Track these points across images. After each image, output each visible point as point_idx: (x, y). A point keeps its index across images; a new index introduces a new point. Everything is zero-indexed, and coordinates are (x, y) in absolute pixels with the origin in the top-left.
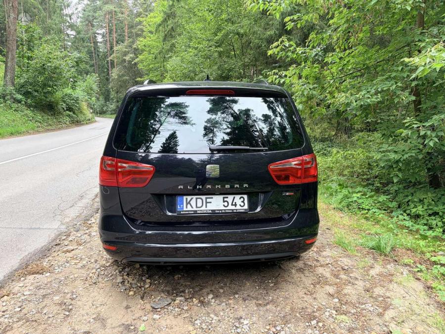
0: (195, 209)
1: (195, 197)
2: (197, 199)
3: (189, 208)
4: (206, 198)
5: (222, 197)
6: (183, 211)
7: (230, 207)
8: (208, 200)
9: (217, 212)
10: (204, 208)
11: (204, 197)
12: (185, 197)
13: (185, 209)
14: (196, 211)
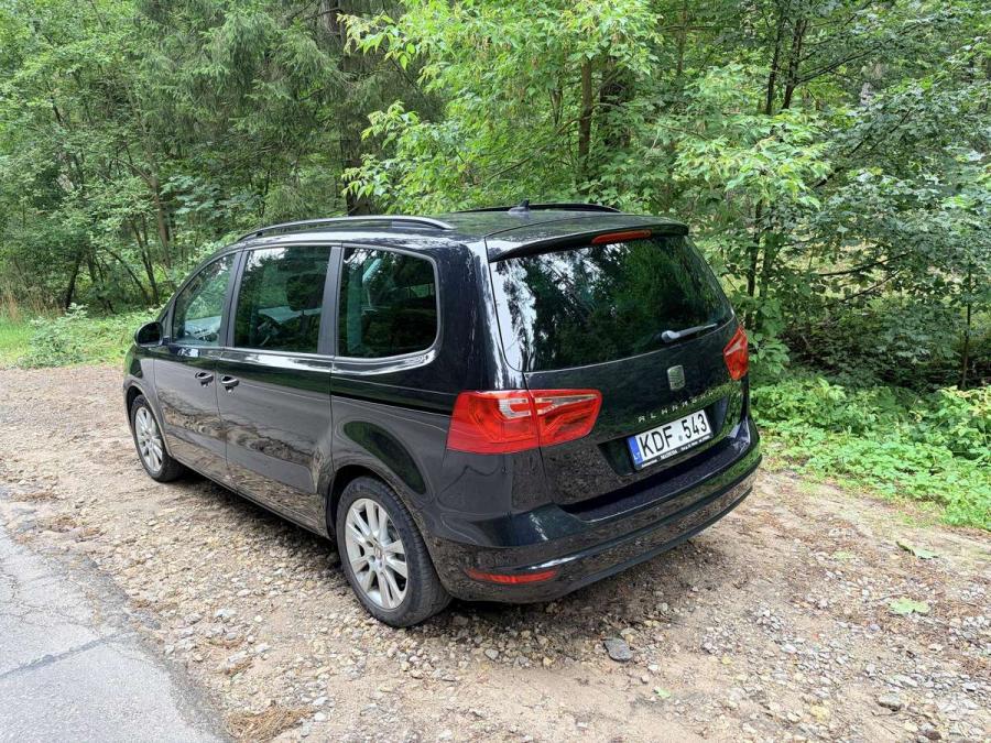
0: (657, 454)
1: (649, 433)
2: (653, 434)
3: (650, 456)
4: (664, 430)
5: (680, 421)
6: (644, 463)
7: (695, 436)
8: (668, 432)
9: (683, 449)
10: (666, 449)
11: (660, 430)
12: (637, 437)
13: (645, 459)
14: (658, 457)
